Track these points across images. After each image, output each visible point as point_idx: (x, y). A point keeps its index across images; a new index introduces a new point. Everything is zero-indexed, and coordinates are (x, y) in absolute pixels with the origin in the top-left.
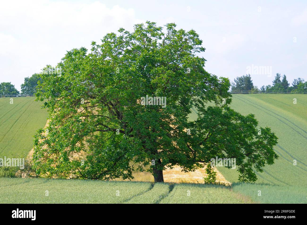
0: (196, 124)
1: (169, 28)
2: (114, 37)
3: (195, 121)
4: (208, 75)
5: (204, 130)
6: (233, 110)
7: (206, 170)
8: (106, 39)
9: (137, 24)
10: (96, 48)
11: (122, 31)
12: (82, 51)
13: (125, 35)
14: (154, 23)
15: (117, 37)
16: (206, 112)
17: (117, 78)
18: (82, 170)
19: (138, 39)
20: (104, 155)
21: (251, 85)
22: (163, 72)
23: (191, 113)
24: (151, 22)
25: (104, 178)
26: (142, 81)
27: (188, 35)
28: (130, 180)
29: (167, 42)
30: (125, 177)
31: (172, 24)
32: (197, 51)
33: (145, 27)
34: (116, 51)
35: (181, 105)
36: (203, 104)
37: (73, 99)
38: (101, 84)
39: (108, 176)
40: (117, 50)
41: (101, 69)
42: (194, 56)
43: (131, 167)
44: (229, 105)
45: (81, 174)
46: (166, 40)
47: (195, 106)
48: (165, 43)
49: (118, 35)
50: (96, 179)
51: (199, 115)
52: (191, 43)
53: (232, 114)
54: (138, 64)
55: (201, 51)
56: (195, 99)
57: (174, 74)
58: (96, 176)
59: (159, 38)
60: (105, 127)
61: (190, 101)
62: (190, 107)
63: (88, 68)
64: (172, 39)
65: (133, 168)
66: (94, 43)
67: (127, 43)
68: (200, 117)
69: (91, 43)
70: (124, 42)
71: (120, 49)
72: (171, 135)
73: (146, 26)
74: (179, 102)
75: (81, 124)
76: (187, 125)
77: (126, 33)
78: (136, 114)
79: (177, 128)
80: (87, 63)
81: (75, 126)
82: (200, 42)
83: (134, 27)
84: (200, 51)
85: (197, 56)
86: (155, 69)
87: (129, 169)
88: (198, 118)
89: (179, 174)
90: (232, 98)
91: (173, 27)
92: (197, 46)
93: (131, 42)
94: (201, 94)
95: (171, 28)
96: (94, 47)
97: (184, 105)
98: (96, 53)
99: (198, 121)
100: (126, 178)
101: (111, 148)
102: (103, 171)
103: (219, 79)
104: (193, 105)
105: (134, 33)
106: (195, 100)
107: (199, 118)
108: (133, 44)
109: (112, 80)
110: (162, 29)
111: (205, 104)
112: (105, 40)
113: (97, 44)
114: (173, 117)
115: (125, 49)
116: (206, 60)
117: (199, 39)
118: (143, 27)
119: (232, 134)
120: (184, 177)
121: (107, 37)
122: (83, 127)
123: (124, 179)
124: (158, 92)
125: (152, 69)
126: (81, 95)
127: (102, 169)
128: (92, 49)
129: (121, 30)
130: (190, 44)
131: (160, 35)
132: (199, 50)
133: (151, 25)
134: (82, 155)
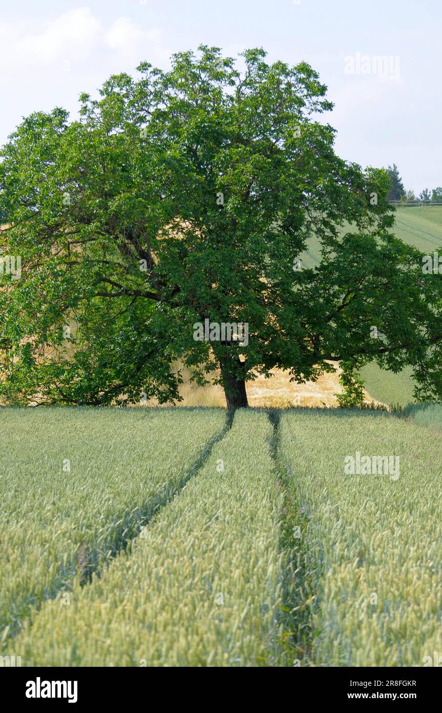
0: (318, 274)
1: (251, 59)
2: (128, 82)
3: (316, 268)
4: (341, 163)
5: (336, 288)
6: (399, 242)
7: (341, 377)
8: (110, 89)
9: (177, 53)
10: (91, 108)
11: (145, 69)
12: (56, 117)
13: (154, 78)
14: (215, 50)
15: (134, 83)
16: (340, 246)
17: (140, 174)
18: (63, 385)
19: (181, 87)
20: (114, 349)
21: (398, 190)
22: (243, 159)
23: (306, 249)
24: (209, 47)
25: (113, 402)
26: (197, 181)
27: (295, 74)
28: (175, 405)
29: (247, 91)
30: (163, 400)
31: (257, 50)
32: (316, 110)
33: (196, 59)
34: (134, 115)
35: (284, 233)
36: (333, 230)
37: (42, 226)
38: (104, 189)
39: (123, 397)
40: (134, 111)
41: (103, 156)
42: (309, 122)
43: (176, 376)
44: (390, 231)
45: (63, 395)
46: (243, 88)
47: (316, 233)
48: (243, 94)
49: (137, 77)
50: (96, 403)
51: (324, 253)
52: (302, 92)
53: (399, 250)
54: (186, 142)
55: (325, 109)
56: (315, 218)
57: (269, 162)
58: (96, 398)
59: (229, 83)
60: (115, 287)
61: (305, 223)
62: (306, 237)
63: (73, 153)
64: (257, 85)
65: (180, 377)
66: (85, 98)
67: (158, 96)
68: (327, 259)
69: (79, 97)
70: (151, 93)
71: (142, 110)
72: (264, 300)
73: (197, 57)
74: (280, 226)
75: (63, 282)
76: (299, 277)
77: (155, 72)
78: (185, 256)
79: (275, 285)
80: (70, 144)
81: (49, 285)
82: (322, 90)
83: (172, 60)
84: (322, 109)
85: (316, 122)
86: (224, 153)
87: (172, 379)
88: (322, 261)
89: (267, 387)
90: (395, 213)
91: (260, 57)
92: (314, 99)
93: (166, 92)
94: (330, 207)
95: (255, 59)
96: (86, 107)
97: (291, 234)
98: (90, 120)
99: (323, 268)
100: (165, 400)
101: (130, 333)
102: (110, 385)
103: (364, 173)
104: (312, 233)
105: (172, 74)
106: (314, 221)
107: (324, 260)
108: (170, 98)
109: (128, 179)
110: (233, 62)
111: (338, 228)
112: (106, 90)
113: (92, 99)
114: (267, 260)
115: (152, 110)
116: (335, 131)
117: (318, 83)
118: (192, 59)
119: (400, 295)
120: (280, 394)
121: (111, 84)
122: (68, 288)
123: (161, 403)
124: (234, 204)
125: (218, 152)
126: (60, 215)
127: (109, 382)
128: (80, 111)
129: (144, 67)
130: (299, 95)
131: (230, 76)
132: (319, 107)
133: (210, 54)
134: (65, 351)
